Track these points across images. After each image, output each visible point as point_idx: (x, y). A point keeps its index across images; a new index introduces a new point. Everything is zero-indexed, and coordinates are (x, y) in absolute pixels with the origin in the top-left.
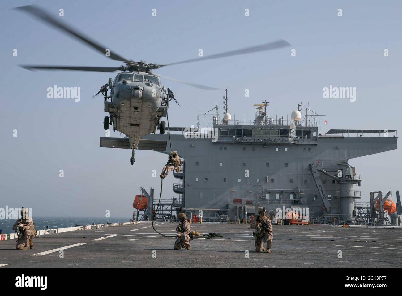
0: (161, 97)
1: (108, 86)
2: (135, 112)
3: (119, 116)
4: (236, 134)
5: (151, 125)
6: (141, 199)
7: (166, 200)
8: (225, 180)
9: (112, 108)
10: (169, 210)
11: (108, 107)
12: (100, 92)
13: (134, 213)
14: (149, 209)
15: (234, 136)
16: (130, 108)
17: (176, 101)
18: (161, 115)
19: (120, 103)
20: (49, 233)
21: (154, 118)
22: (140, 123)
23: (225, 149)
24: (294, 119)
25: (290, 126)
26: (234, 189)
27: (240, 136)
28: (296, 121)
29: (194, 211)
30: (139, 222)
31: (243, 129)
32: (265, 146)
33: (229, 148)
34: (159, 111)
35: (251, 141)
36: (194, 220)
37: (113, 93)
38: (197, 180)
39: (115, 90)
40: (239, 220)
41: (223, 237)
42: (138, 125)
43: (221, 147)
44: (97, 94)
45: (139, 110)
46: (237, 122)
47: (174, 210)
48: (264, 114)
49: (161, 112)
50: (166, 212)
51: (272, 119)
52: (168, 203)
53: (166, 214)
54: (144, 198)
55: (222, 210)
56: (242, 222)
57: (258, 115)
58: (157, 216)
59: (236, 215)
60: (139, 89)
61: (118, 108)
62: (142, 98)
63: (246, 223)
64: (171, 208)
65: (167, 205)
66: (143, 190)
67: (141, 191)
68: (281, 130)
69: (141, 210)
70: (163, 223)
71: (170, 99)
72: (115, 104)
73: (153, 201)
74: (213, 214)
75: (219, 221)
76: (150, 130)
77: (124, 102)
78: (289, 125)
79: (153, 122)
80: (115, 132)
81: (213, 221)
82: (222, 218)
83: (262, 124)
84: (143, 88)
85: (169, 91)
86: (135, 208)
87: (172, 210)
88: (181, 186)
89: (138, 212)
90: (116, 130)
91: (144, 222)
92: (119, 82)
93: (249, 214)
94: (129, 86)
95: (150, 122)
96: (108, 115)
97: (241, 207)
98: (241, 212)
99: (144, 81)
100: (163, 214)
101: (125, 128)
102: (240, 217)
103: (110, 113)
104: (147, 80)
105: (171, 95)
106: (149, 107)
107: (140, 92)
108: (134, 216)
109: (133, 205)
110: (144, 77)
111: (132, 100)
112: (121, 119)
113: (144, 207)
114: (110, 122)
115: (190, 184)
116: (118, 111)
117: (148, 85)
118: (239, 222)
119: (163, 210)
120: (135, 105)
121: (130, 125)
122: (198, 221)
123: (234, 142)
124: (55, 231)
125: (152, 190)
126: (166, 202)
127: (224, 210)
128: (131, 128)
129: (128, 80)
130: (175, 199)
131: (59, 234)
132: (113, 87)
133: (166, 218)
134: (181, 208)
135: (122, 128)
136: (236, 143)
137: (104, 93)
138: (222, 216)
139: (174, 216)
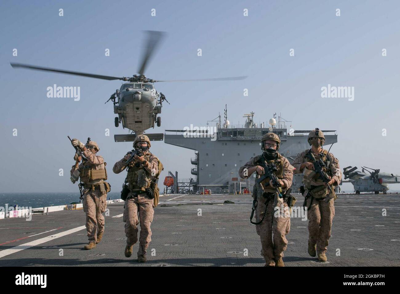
0: (155, 99)
1: (116, 95)
2: (138, 112)
3: (126, 116)
4: (233, 134)
5: (150, 121)
6: (169, 179)
7: (186, 180)
8: (226, 165)
9: (120, 110)
10: (188, 186)
11: (116, 110)
12: (110, 99)
13: (164, 189)
14: (175, 185)
15: (232, 136)
16: (133, 109)
17: (167, 102)
18: (157, 112)
19: (126, 105)
20: (113, 202)
21: (152, 115)
22: (142, 120)
23: (226, 144)
24: (271, 124)
25: (269, 129)
26: (232, 171)
27: (236, 136)
28: (273, 125)
29: (205, 186)
30: (168, 195)
31: (238, 131)
32: (253, 142)
33: (228, 143)
34: (155, 110)
35: (243, 139)
36: (206, 192)
37: (120, 98)
38: (207, 165)
39: (121, 96)
40: (236, 192)
41: (234, 203)
42: (141, 122)
43: (223, 143)
44: (108, 101)
45: (140, 110)
46: (233, 126)
47: (192, 186)
48: (251, 121)
49: (156, 110)
50: (186, 188)
51: (256, 124)
52: (187, 181)
53: (186, 189)
54: (171, 178)
55: (224, 185)
56: (238, 193)
57: (248, 121)
58: (180, 190)
59: (234, 188)
60: (138, 93)
61: (124, 110)
62: (141, 100)
63: (241, 194)
64: (190, 185)
65: (187, 183)
66: (170, 173)
67: (169, 174)
68: (263, 131)
69: (169, 186)
70: (184, 195)
71: (162, 100)
72: (122, 107)
73: (177, 180)
74: (218, 188)
75: (222, 193)
76: (150, 125)
77: (128, 104)
78: (268, 127)
79: (152, 118)
80: (124, 129)
81: (218, 193)
82: (225, 191)
83: (250, 127)
84: (142, 93)
85: (162, 95)
86: (165, 185)
87: (190, 186)
88: (196, 170)
89: (167, 188)
90: (125, 127)
91: (171, 195)
92: (123, 90)
93: (242, 188)
94: (131, 92)
95: (149, 118)
96: (117, 115)
97: (237, 183)
98: (237, 186)
99: (142, 88)
100: (184, 189)
101: (131, 125)
102: (237, 190)
103: (118, 114)
104: (144, 87)
105: (163, 97)
106: (147, 107)
107: (139, 95)
108: (164, 190)
109: (164, 183)
110: (142, 85)
111: (134, 102)
112: (127, 119)
113: (171, 185)
114: (119, 121)
115: (202, 169)
116: (125, 112)
117: (145, 90)
118: (236, 193)
119: (184, 186)
120: (136, 106)
121: (134, 122)
122: (208, 193)
123: (232, 140)
124: (118, 201)
125: (177, 173)
126: (186, 181)
127: (226, 185)
128: (136, 124)
129: (130, 88)
130: (192, 179)
131: (120, 203)
132: (119, 94)
133: (186, 192)
134: (196, 184)
135: (129, 125)
136: (233, 140)
137: (113, 100)
138: (224, 189)
139: (192, 190)
